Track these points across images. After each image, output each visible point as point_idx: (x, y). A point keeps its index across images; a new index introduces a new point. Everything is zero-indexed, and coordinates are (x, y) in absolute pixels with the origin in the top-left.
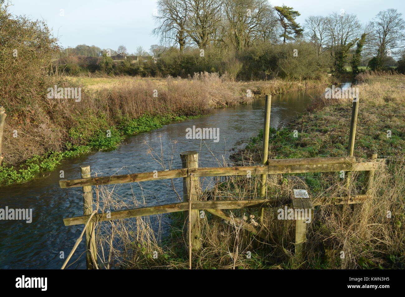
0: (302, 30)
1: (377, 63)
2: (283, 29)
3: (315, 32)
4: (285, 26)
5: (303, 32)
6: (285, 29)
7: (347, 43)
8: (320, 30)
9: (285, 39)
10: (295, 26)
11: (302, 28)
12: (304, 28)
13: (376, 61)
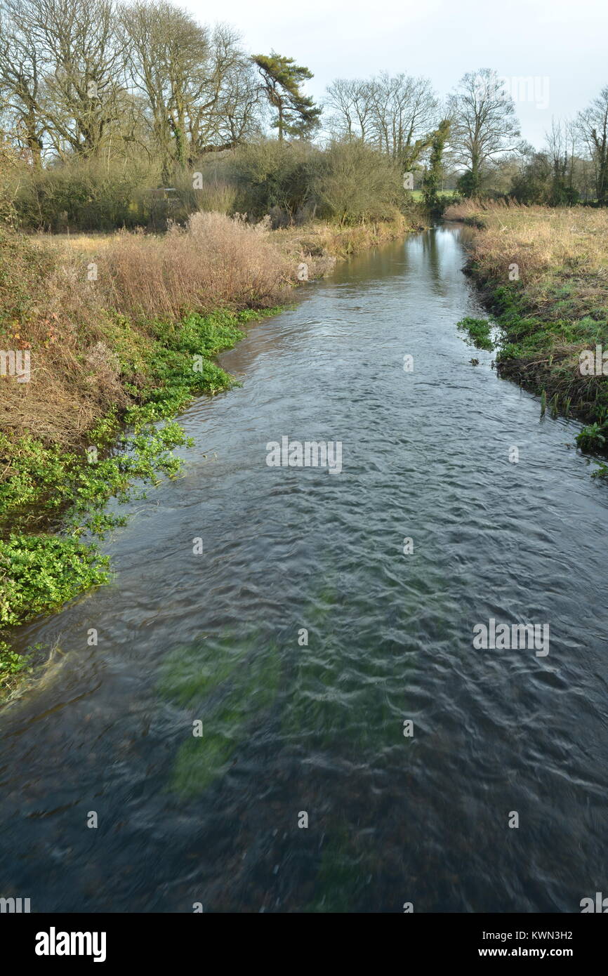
0: (318, 112)
1: (475, 183)
2: (276, 110)
3: (348, 115)
4: (278, 102)
5: (320, 117)
6: (281, 109)
7: (413, 141)
8: (360, 112)
9: (281, 132)
10: (301, 103)
11: (317, 107)
12: (322, 106)
13: (472, 178)
